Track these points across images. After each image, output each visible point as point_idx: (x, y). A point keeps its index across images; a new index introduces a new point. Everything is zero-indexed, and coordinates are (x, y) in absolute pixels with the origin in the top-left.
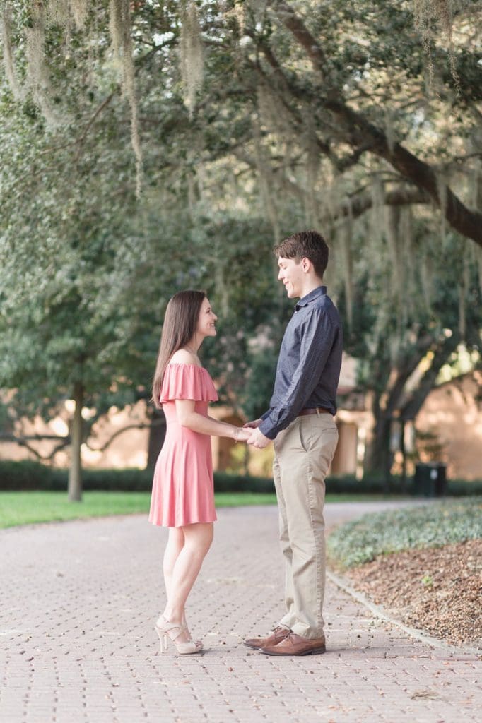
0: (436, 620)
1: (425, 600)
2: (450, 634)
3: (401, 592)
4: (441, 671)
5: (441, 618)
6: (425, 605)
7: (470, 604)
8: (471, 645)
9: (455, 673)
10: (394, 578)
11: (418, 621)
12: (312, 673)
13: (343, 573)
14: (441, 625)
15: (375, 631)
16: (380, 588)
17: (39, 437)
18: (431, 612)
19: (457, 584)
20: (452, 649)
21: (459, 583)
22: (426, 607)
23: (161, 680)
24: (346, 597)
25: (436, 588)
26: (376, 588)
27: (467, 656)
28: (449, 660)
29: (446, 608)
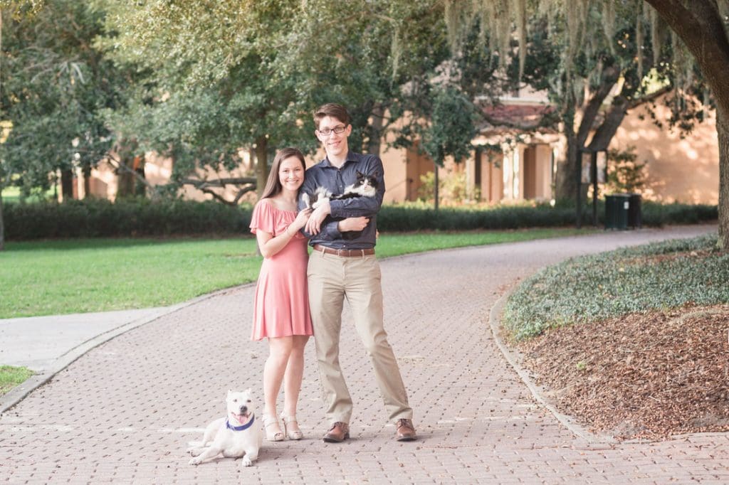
0: (585, 405)
1: (577, 384)
2: (593, 421)
3: (561, 372)
4: (576, 462)
5: (589, 403)
6: (578, 389)
7: (614, 390)
8: (608, 433)
9: (588, 463)
10: (556, 357)
11: (570, 405)
12: (469, 467)
13: (514, 346)
14: (588, 410)
15: (531, 417)
16: (544, 365)
17: (223, 183)
18: (582, 397)
19: (606, 369)
20: (592, 437)
21: (608, 368)
22: (578, 391)
23: (344, 478)
24: (513, 376)
25: (588, 372)
26: (540, 365)
27: (601, 446)
28: (585, 450)
29: (594, 393)
